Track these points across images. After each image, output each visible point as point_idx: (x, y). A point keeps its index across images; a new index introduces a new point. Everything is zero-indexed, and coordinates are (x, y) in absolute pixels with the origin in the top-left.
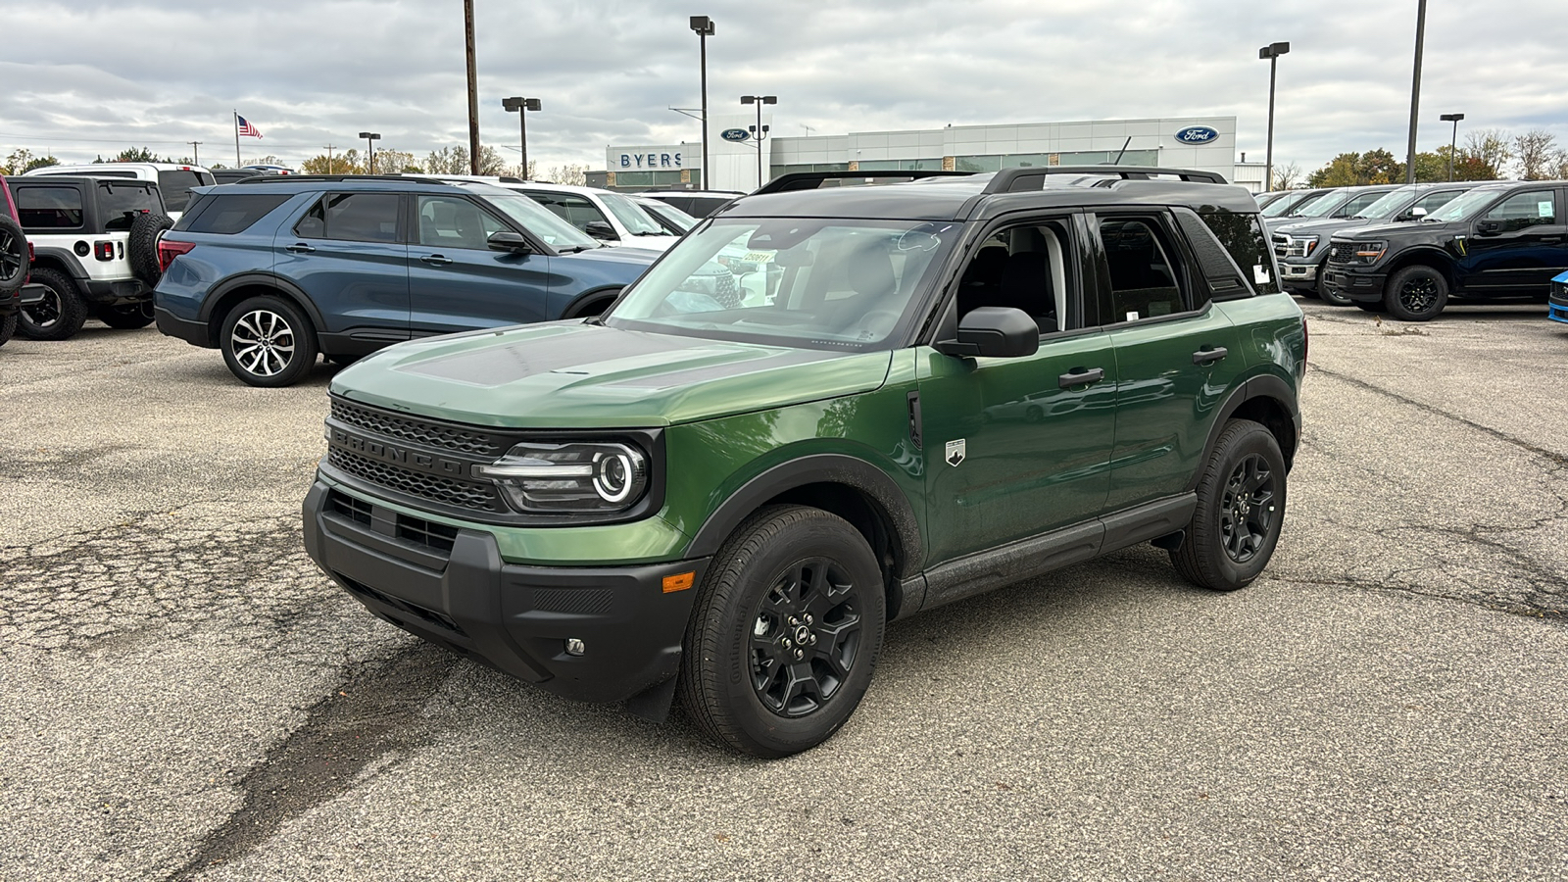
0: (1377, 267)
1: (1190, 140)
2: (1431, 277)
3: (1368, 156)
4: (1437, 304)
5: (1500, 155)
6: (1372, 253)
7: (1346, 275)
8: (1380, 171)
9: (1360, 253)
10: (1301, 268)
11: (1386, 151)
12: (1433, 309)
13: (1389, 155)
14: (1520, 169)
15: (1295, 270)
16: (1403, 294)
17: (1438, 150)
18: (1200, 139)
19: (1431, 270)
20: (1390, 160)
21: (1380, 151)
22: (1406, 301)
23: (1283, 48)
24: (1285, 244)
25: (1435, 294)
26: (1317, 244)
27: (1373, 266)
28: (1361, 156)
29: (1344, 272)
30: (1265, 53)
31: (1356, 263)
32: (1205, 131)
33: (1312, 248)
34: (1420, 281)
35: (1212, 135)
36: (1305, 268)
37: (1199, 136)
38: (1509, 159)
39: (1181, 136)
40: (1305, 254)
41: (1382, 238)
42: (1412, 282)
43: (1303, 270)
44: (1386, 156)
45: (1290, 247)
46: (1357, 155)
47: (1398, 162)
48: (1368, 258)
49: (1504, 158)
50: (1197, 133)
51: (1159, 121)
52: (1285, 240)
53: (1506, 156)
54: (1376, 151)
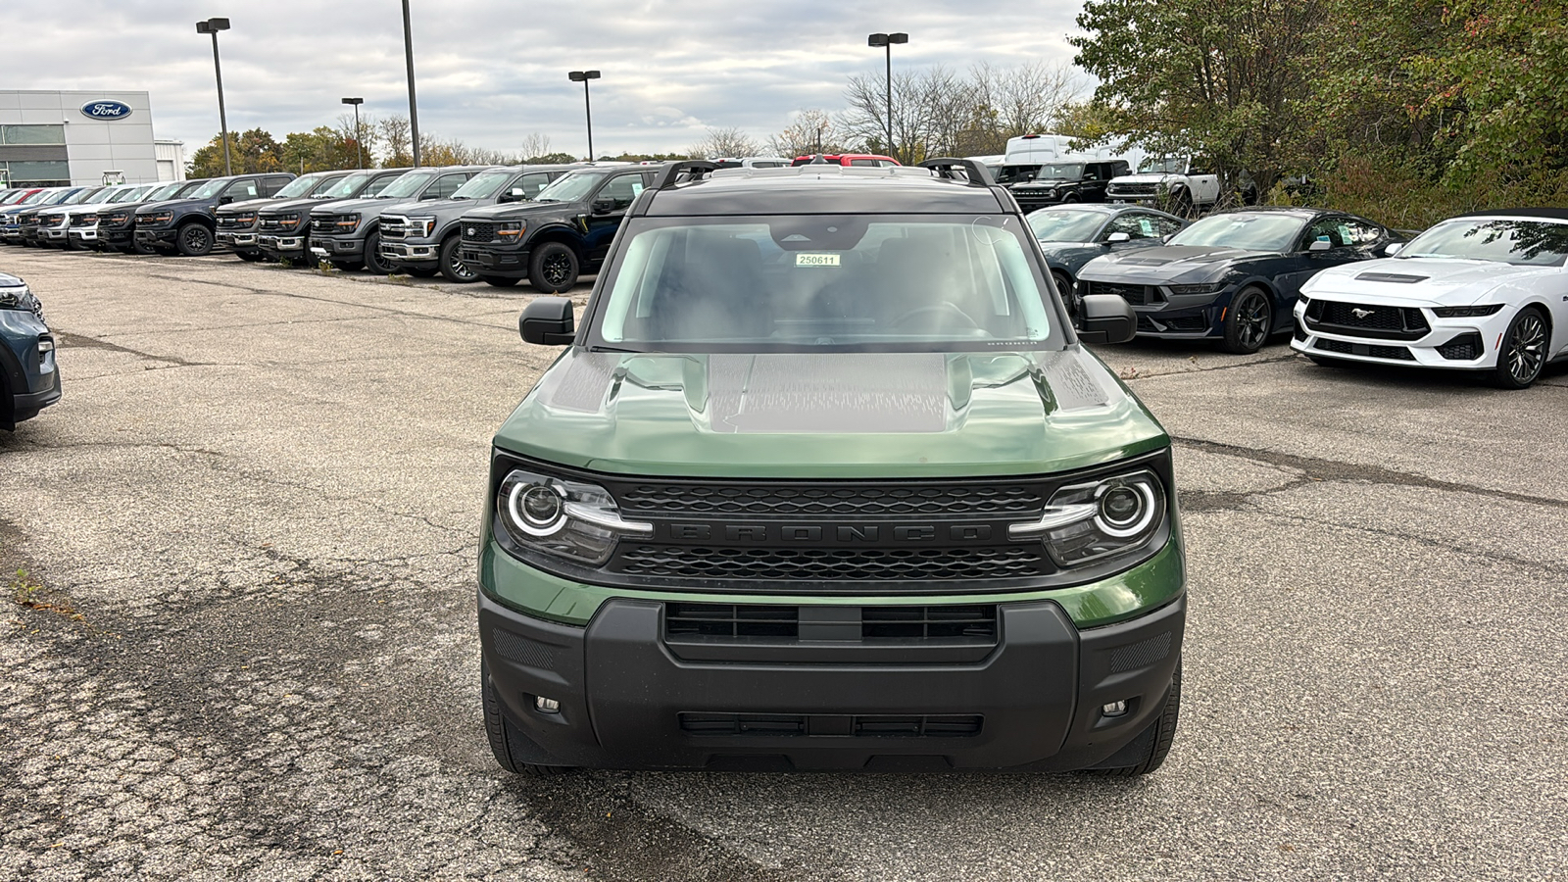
0: (520, 245)
1: (99, 114)
2: (565, 252)
3: (248, 135)
4: (571, 277)
5: (370, 137)
6: (513, 232)
7: (490, 253)
8: (261, 151)
9: (501, 232)
10: (423, 249)
11: (263, 130)
12: (569, 281)
13: (267, 135)
14: (388, 150)
15: (417, 251)
16: (544, 269)
17: (315, 131)
18: (111, 114)
19: (564, 247)
20: (269, 140)
21: (258, 130)
22: (548, 275)
23: (224, 24)
24: (400, 225)
25: (569, 268)
26: (435, 222)
27: (516, 244)
28: (241, 135)
29: (488, 251)
30: (203, 27)
31: (499, 241)
32: (116, 106)
33: (432, 227)
34: (556, 256)
35: (124, 110)
36: (427, 249)
37: (110, 111)
38: (378, 141)
39: (89, 110)
40: (426, 235)
41: (520, 217)
42: (550, 257)
43: (426, 250)
44: (265, 136)
45: (408, 227)
46: (237, 134)
47: (277, 142)
48: (511, 237)
49: (374, 140)
50: (107, 108)
51: (59, 92)
52: (401, 221)
53: (376, 138)
54: (254, 130)
